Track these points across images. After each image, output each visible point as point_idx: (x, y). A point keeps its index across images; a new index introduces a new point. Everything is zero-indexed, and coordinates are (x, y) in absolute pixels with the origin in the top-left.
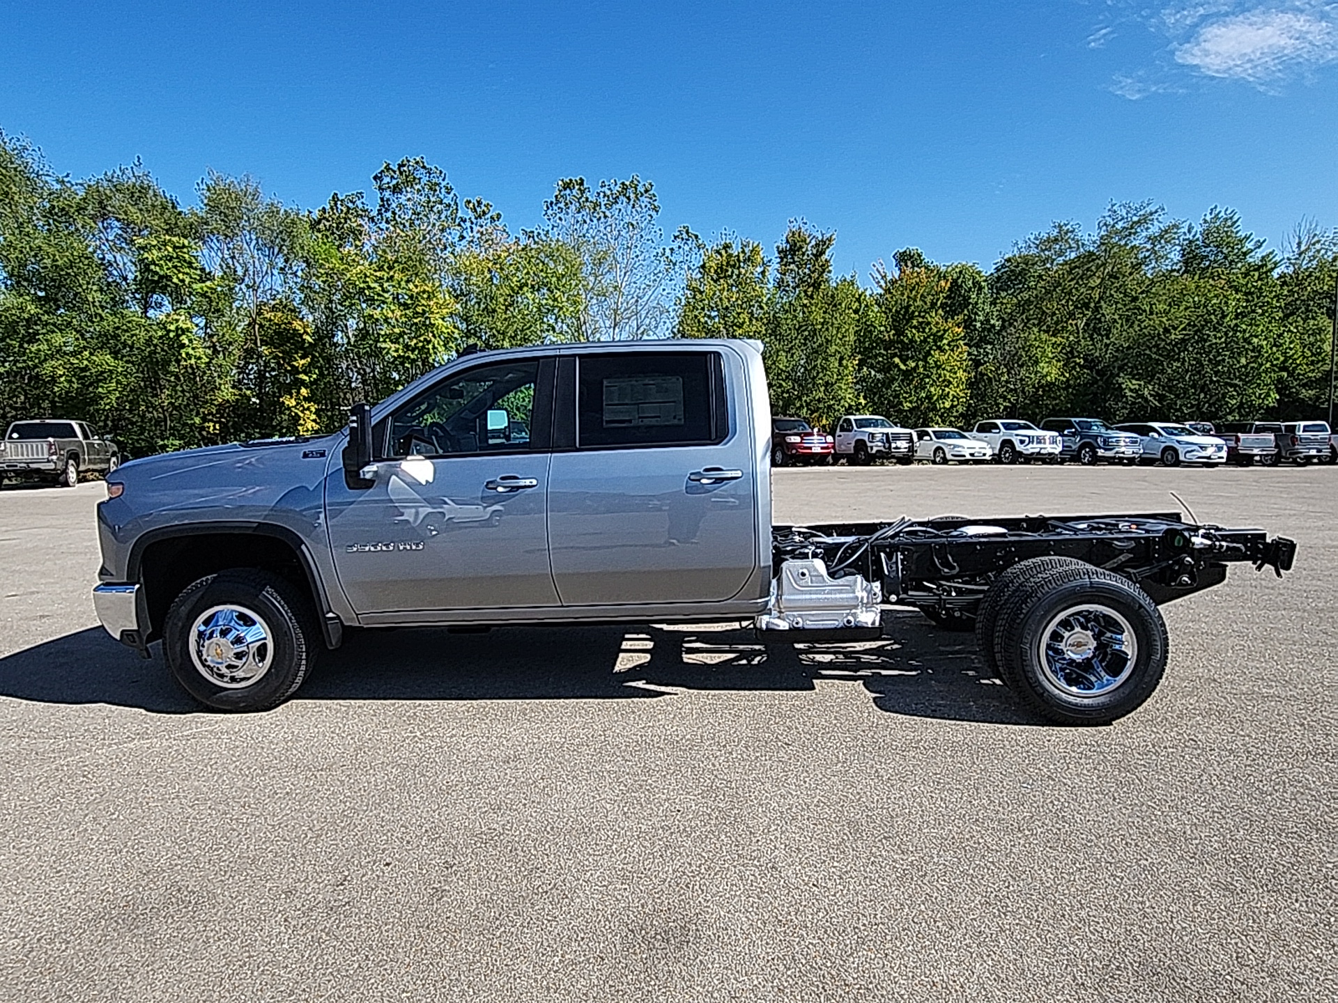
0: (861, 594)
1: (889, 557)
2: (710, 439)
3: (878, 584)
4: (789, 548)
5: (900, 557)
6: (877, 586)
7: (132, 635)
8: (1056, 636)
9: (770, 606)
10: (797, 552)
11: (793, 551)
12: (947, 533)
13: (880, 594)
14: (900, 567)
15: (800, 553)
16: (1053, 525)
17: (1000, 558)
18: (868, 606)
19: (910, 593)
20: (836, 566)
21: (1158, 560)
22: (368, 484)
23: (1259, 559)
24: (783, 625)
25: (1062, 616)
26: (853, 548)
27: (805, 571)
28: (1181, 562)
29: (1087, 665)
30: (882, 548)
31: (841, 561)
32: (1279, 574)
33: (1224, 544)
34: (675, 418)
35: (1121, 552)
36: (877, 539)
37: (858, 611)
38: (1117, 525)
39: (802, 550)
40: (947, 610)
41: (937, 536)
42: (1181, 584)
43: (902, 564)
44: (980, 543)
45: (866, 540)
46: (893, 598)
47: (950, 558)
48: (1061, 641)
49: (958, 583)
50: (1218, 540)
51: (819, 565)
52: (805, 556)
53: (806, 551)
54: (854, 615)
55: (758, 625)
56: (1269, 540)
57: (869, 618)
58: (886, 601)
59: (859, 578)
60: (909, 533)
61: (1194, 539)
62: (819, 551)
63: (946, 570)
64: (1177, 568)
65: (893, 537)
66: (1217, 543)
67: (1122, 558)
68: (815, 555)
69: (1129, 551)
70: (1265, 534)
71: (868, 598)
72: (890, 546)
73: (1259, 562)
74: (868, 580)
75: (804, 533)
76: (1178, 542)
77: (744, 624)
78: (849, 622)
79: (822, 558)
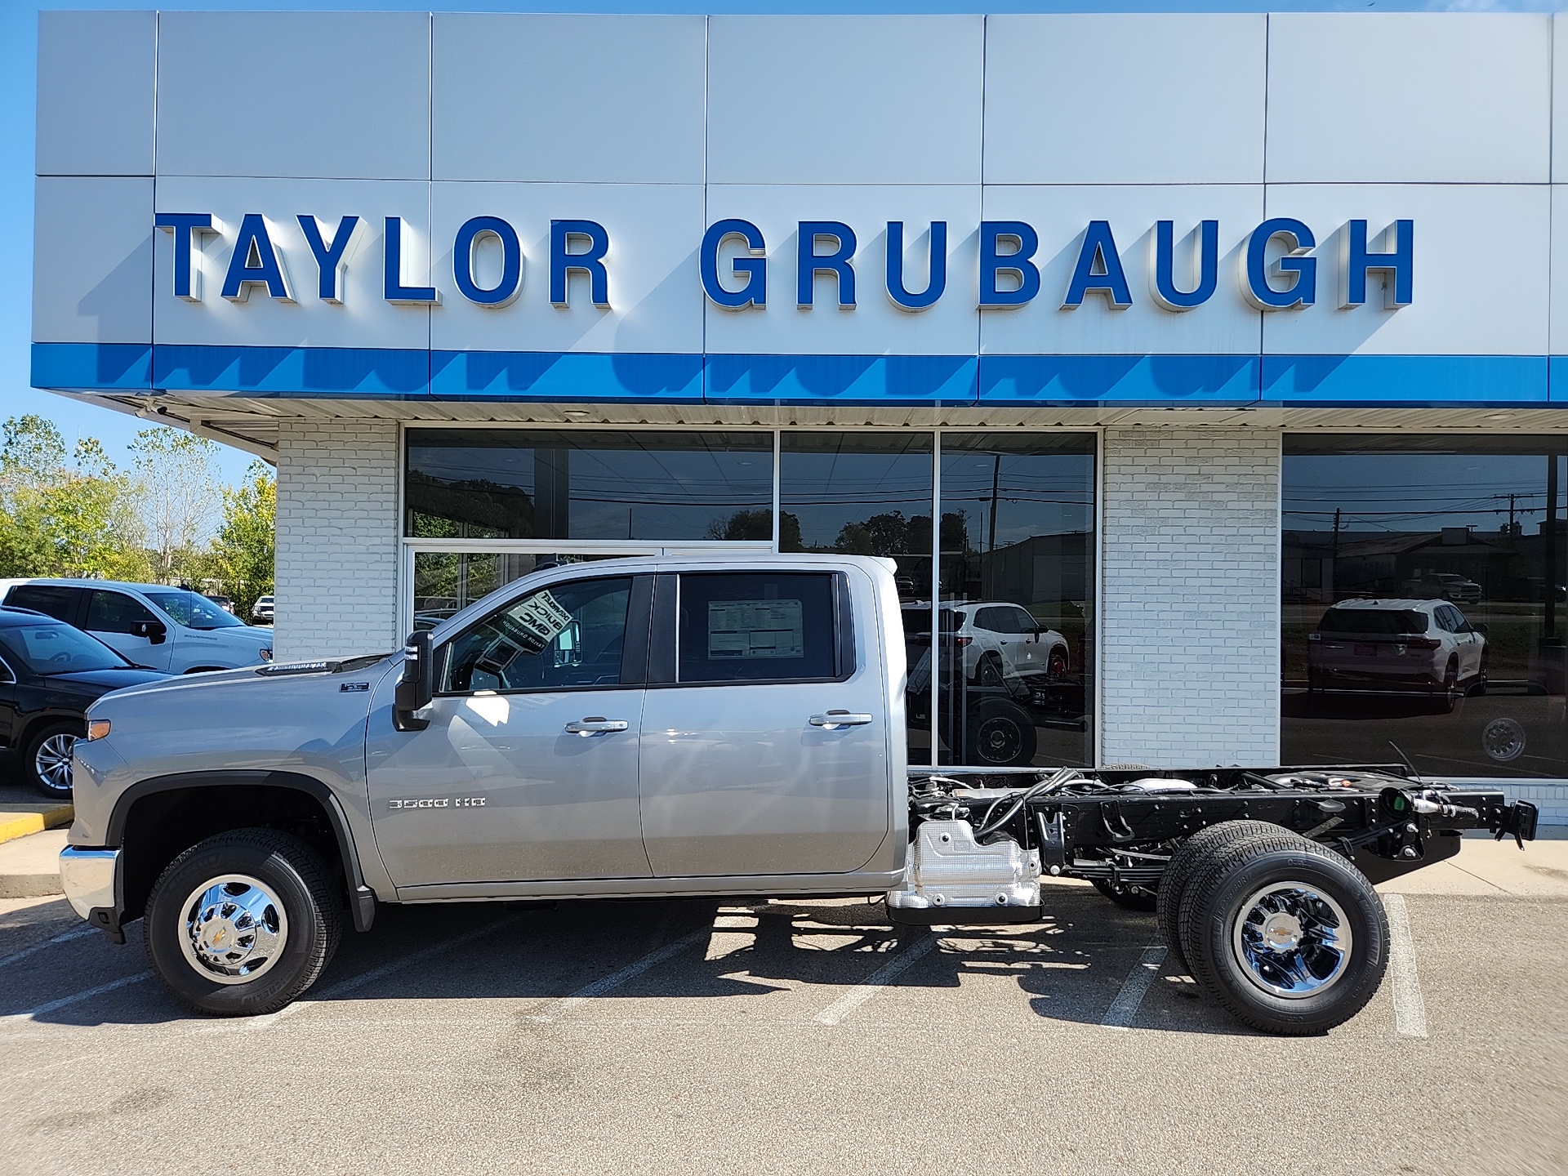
0: (1017, 865)
1: (1049, 819)
2: (834, 676)
3: (1036, 851)
4: (927, 805)
5: (1063, 818)
6: (1035, 855)
7: (105, 914)
8: (1256, 917)
9: (906, 878)
10: (937, 811)
11: (933, 808)
12: (1120, 788)
13: (1040, 864)
14: (1063, 830)
15: (942, 813)
16: (1249, 780)
17: (1185, 821)
18: (1025, 880)
19: (1076, 863)
20: (984, 828)
21: (1376, 827)
22: (421, 725)
23: (1498, 826)
24: (921, 902)
25: (1264, 892)
26: (1005, 806)
27: (948, 835)
28: (1402, 829)
29: (1288, 960)
30: (1040, 806)
31: (991, 822)
32: (1521, 846)
33: (1453, 807)
34: (792, 649)
35: (1331, 815)
36: (1033, 796)
37: (1013, 886)
38: (1325, 781)
39: (943, 809)
40: (1122, 885)
41: (1107, 792)
42: (1404, 856)
43: (1065, 827)
44: (1160, 803)
45: (1021, 796)
46: (1055, 869)
47: (1123, 820)
48: (1261, 923)
49: (1135, 851)
50: (1446, 803)
51: (965, 827)
52: (948, 815)
53: (949, 810)
54: (1009, 892)
55: (891, 902)
56: (1507, 804)
57: (1026, 895)
58: (1046, 872)
59: (1013, 845)
60: (1072, 787)
61: (1417, 802)
62: (964, 810)
63: (1118, 836)
64: (1399, 836)
65: (1053, 792)
66: (1445, 807)
67: (1333, 822)
68: (959, 816)
69: (1340, 815)
70: (1502, 796)
71: (1024, 868)
72: (1050, 804)
73: (1498, 830)
74: (1023, 847)
75: (944, 784)
76: (1399, 805)
77: (874, 899)
78: (1001, 899)
79: (968, 819)
